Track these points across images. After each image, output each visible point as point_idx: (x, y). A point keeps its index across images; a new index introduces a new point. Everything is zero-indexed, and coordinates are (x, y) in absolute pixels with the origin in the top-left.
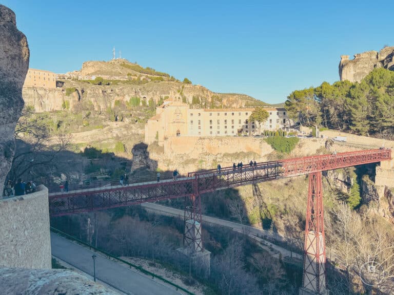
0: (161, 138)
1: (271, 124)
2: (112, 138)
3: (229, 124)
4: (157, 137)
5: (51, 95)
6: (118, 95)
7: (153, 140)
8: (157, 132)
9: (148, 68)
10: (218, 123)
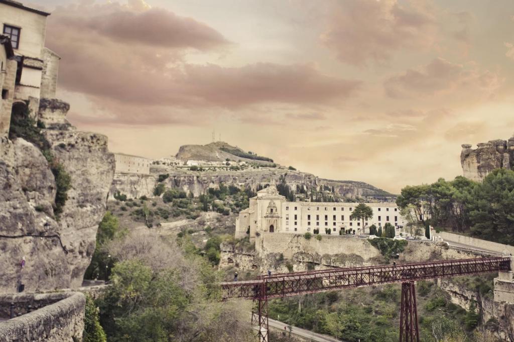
0: (252, 234)
1: (380, 222)
2: (203, 230)
3: (330, 220)
4: (248, 232)
5: (143, 181)
6: (213, 182)
7: (244, 235)
8: (249, 227)
9: (250, 153)
10: (318, 219)
